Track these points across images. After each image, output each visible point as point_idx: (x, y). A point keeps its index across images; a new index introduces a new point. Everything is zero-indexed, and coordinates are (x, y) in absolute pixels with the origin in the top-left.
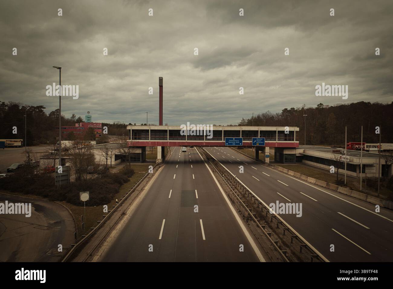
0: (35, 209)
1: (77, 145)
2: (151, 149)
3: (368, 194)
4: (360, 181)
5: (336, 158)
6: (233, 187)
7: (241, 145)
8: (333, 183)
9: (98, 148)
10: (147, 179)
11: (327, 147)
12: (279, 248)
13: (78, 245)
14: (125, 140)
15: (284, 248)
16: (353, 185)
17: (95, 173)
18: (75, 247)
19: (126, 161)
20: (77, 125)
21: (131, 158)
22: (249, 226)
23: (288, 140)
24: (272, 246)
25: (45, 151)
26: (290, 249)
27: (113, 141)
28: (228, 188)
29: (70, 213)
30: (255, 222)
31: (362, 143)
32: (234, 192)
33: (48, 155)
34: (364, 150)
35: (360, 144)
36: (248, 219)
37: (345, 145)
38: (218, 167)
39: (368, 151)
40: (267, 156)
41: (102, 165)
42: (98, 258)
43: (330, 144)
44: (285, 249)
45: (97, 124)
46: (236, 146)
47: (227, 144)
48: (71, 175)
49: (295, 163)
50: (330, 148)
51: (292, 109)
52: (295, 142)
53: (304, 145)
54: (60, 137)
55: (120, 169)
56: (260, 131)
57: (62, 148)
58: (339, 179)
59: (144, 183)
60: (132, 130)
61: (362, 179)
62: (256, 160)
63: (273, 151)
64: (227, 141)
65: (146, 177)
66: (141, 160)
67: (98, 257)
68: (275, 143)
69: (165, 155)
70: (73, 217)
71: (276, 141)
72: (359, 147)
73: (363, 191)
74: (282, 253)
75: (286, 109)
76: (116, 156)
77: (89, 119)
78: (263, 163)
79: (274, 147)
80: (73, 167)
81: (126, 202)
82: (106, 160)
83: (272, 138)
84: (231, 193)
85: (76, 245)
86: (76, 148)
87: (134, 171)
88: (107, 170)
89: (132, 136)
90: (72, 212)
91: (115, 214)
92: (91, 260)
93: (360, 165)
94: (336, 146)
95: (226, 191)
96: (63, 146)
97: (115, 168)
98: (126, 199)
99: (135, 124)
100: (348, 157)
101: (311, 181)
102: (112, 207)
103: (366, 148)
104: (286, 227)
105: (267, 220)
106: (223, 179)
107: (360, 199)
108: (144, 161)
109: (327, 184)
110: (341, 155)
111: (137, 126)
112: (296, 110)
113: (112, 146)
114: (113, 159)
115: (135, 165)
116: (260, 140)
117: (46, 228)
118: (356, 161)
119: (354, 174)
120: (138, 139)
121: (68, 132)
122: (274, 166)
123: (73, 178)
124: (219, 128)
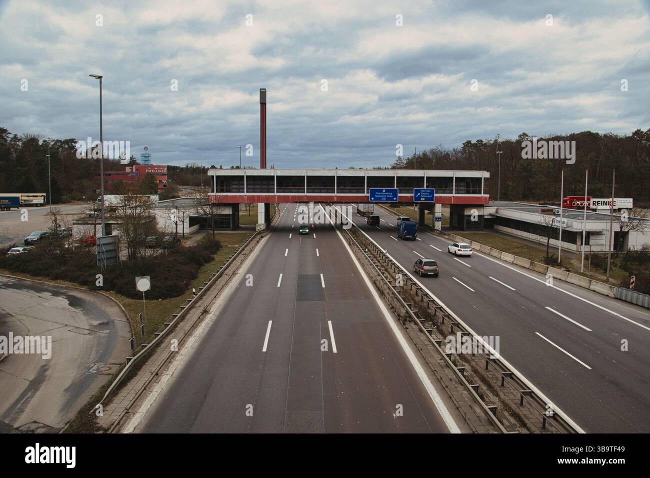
0: (68, 302)
1: (129, 201)
2: (248, 208)
3: (591, 277)
4: (581, 257)
5: (547, 221)
6: (382, 268)
7: (396, 200)
8: (540, 261)
9: (162, 207)
10: (241, 257)
11: (533, 204)
12: (453, 363)
13: (138, 358)
14: (205, 194)
15: (461, 363)
16: (571, 264)
17: (158, 248)
18: (132, 361)
19: (207, 227)
20: (128, 169)
21: (216, 222)
22: (407, 330)
23: (471, 191)
24: (443, 361)
25: (80, 212)
26: (470, 365)
27: (186, 194)
28: (373, 270)
29: (123, 310)
30: (416, 324)
31: (586, 197)
32: (383, 277)
33: (84, 218)
34: (588, 208)
35: (584, 199)
36: (405, 320)
37: (561, 201)
38: (357, 237)
39: (595, 210)
40: (438, 219)
41: (168, 234)
42: (169, 379)
43: (536, 199)
44: (463, 365)
45: (159, 167)
46: (387, 203)
47: (373, 198)
48: (121, 251)
49: (482, 230)
50: (538, 205)
51: (478, 141)
52: (482, 195)
53: (497, 200)
54: (102, 189)
55: (198, 241)
56: (427, 177)
57: (107, 207)
58: (550, 255)
59: (237, 262)
60: (217, 176)
61: (584, 254)
62: (420, 225)
63: (447, 211)
64: (373, 193)
65: (240, 253)
66: (231, 225)
67: (168, 377)
68: (451, 197)
69: (271, 217)
70: (126, 316)
71: (452, 193)
72: (582, 204)
73: (586, 273)
74: (457, 371)
75: (469, 142)
76: (191, 219)
77: (147, 159)
78: (431, 229)
79: (448, 204)
80: (124, 238)
81: (209, 292)
82: (175, 226)
83: (446, 190)
84: (379, 278)
85: (133, 359)
86: (128, 207)
87: (220, 243)
88: (177, 242)
89: (216, 186)
90: (125, 308)
91: (191, 312)
92: (157, 381)
93: (582, 232)
94: (546, 202)
95: (371, 275)
96: (107, 204)
97: (190, 238)
98: (209, 289)
99: (221, 166)
100: (565, 220)
101: (507, 258)
102: (187, 301)
103: (592, 206)
104: (464, 330)
105: (435, 321)
106: (365, 256)
107: (580, 286)
108: (236, 227)
109: (532, 264)
110: (554, 217)
111: (224, 170)
112: (486, 144)
113: (184, 204)
114: (187, 224)
115: (222, 234)
116: (427, 192)
117: (87, 332)
118: (577, 226)
119: (572, 247)
120: (227, 192)
121: (115, 181)
122: (449, 235)
123: (124, 254)
124: (359, 172)
